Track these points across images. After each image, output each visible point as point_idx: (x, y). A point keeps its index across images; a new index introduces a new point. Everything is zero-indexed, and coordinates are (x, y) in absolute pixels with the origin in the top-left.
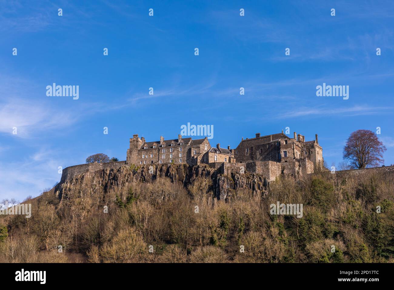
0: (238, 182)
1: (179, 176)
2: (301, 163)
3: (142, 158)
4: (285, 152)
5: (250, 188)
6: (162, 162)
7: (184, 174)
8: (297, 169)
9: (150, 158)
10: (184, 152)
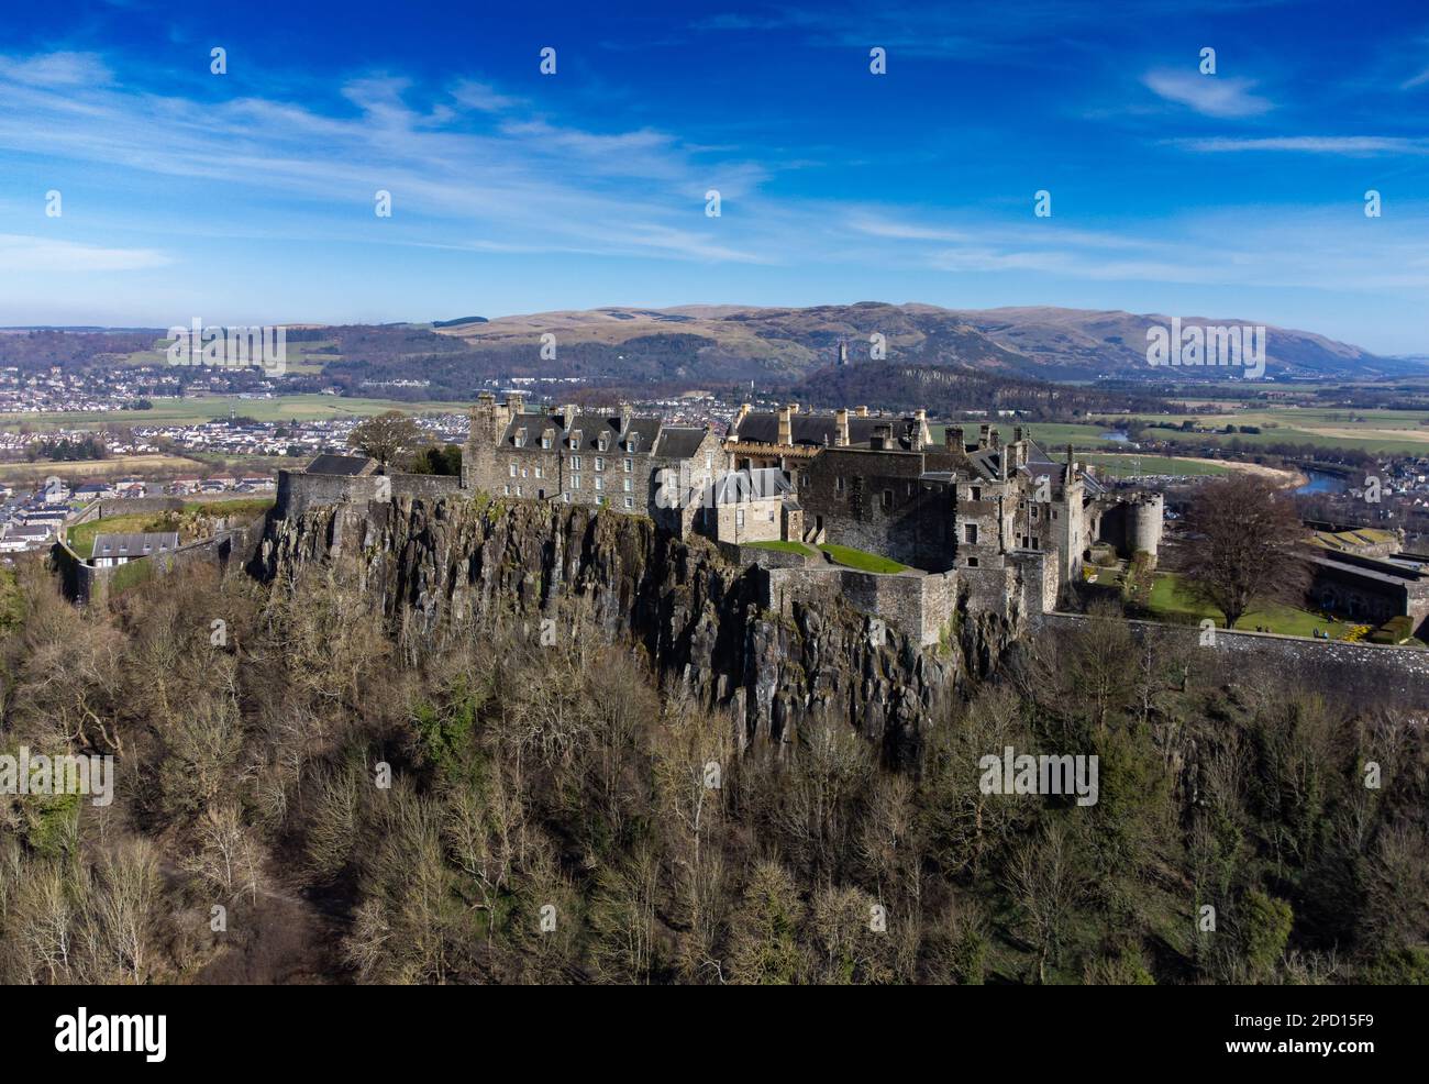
0: (815, 645)
1: (625, 560)
2: (1023, 572)
3: (509, 475)
4: (972, 530)
5: (857, 665)
6: (572, 500)
7: (639, 555)
8: (1009, 595)
9: (534, 478)
10: (639, 477)
